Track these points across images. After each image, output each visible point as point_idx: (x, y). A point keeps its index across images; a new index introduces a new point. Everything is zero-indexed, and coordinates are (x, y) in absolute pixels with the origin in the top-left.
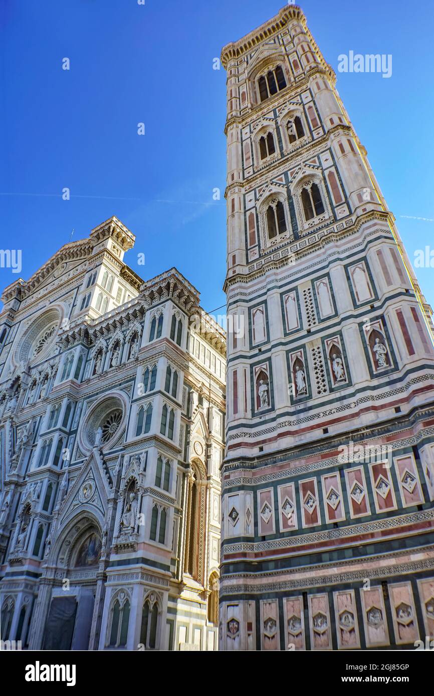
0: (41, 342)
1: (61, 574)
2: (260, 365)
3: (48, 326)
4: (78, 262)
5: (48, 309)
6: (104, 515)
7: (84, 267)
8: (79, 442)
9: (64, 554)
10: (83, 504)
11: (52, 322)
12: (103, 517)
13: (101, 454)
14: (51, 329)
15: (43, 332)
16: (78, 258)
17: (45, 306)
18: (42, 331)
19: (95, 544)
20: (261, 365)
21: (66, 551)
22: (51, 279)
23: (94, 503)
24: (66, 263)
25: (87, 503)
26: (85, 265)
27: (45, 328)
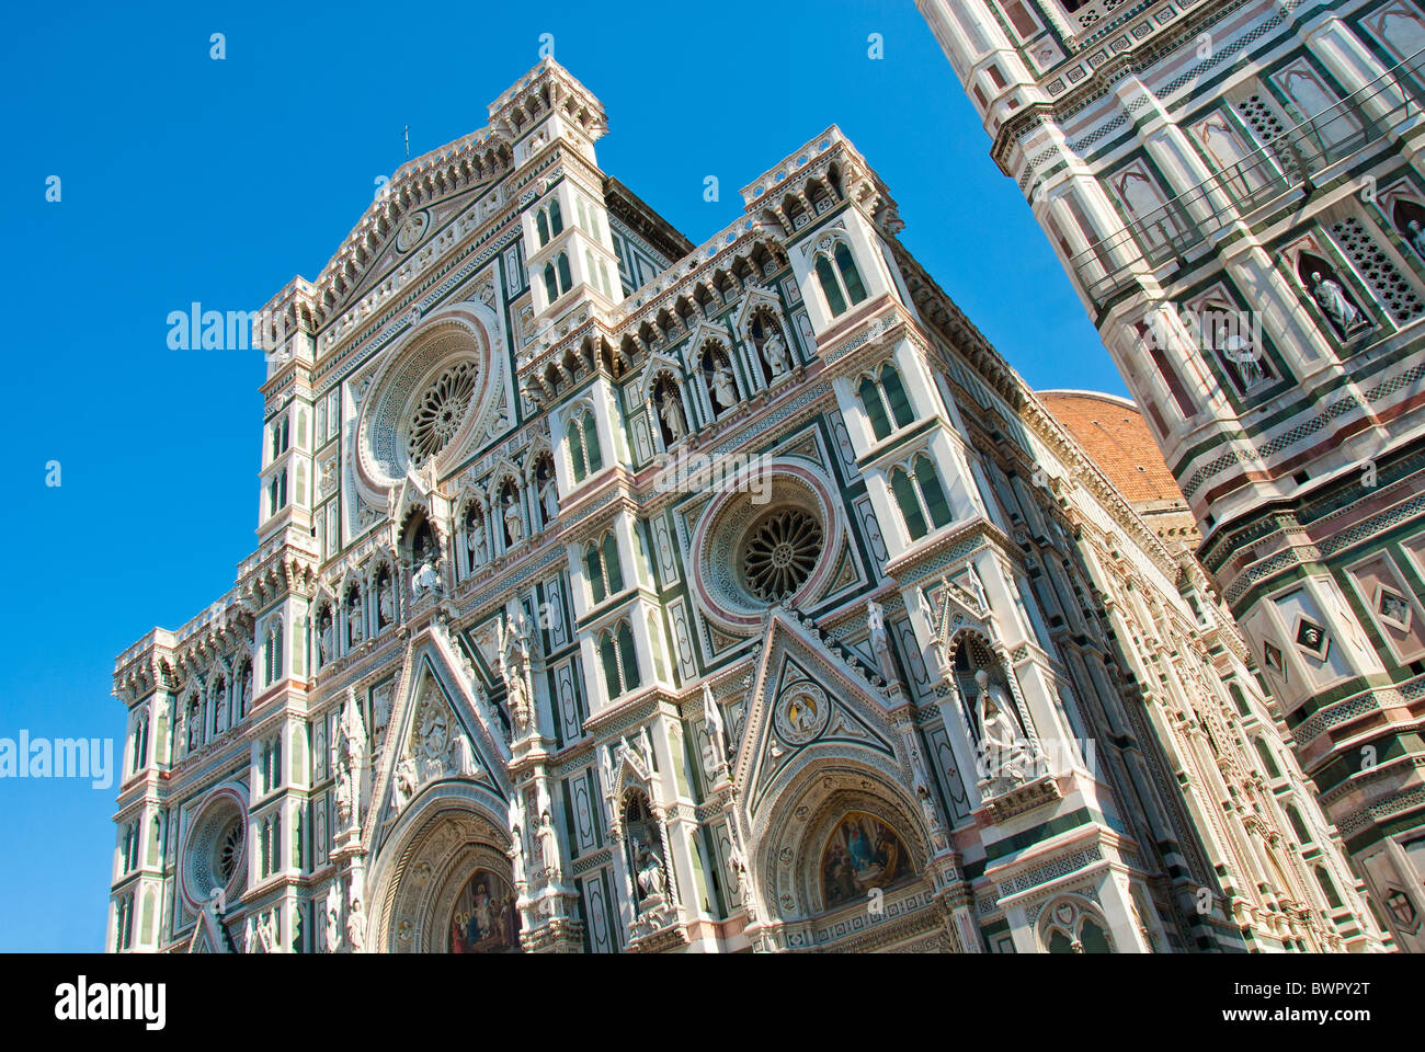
0: (421, 419)
1: (800, 936)
2: (1200, 295)
3: (428, 374)
4: (465, 199)
5: (421, 331)
6: (891, 754)
7: (491, 206)
8: (706, 609)
9: (785, 885)
10: (802, 747)
11: (436, 362)
12: (888, 758)
13: (801, 618)
14: (440, 382)
15: (419, 395)
16: (459, 190)
17: (410, 325)
18: (415, 392)
19: (865, 837)
20: (1204, 292)
21: (787, 876)
22: (390, 259)
23: (840, 735)
24: (424, 210)
25: (816, 740)
26: (494, 200)
27: (421, 384)
